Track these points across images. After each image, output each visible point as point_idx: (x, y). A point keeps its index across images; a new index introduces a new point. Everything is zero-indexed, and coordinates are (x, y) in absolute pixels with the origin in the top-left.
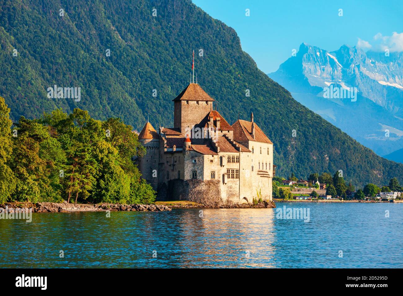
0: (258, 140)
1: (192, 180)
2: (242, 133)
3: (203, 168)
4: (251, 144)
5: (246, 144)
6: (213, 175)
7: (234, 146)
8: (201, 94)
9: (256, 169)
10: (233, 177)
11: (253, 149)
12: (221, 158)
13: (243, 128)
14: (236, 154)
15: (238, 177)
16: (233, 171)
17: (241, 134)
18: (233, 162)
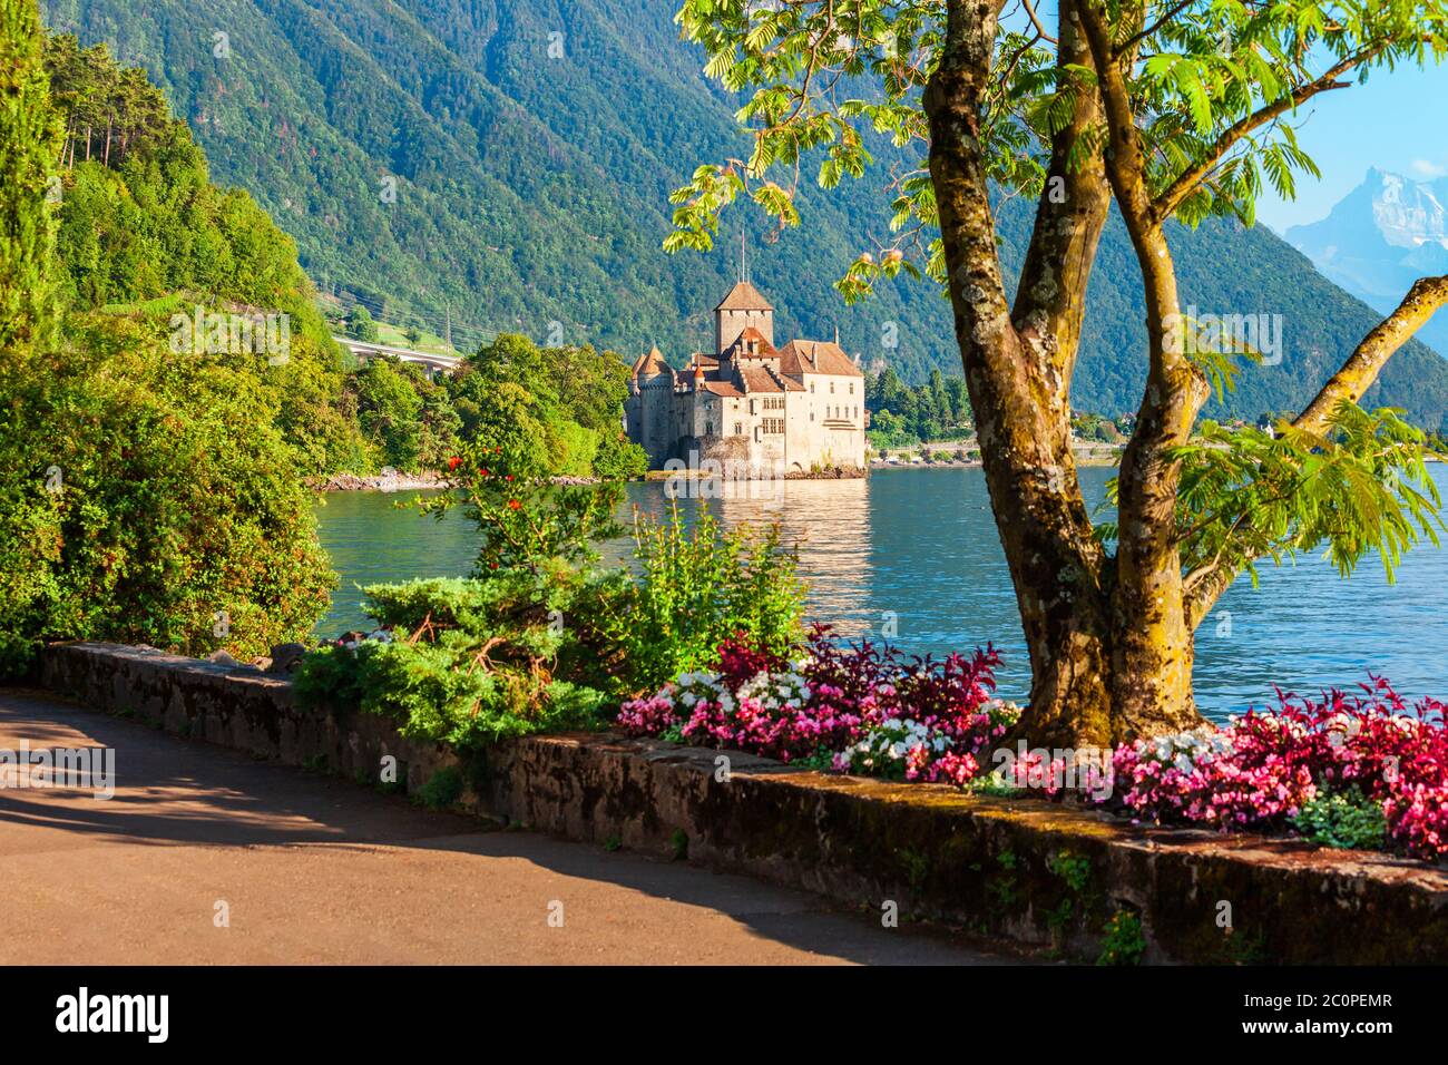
0: (827, 371)
1: (704, 437)
2: (794, 361)
3: (721, 418)
4: (808, 378)
5: (798, 377)
6: (738, 428)
7: (777, 382)
8: (753, 299)
9: (821, 416)
10: (773, 432)
11: (812, 386)
12: (751, 401)
13: (799, 354)
14: (779, 395)
15: (783, 430)
16: (773, 422)
17: (793, 363)
18: (774, 407)
